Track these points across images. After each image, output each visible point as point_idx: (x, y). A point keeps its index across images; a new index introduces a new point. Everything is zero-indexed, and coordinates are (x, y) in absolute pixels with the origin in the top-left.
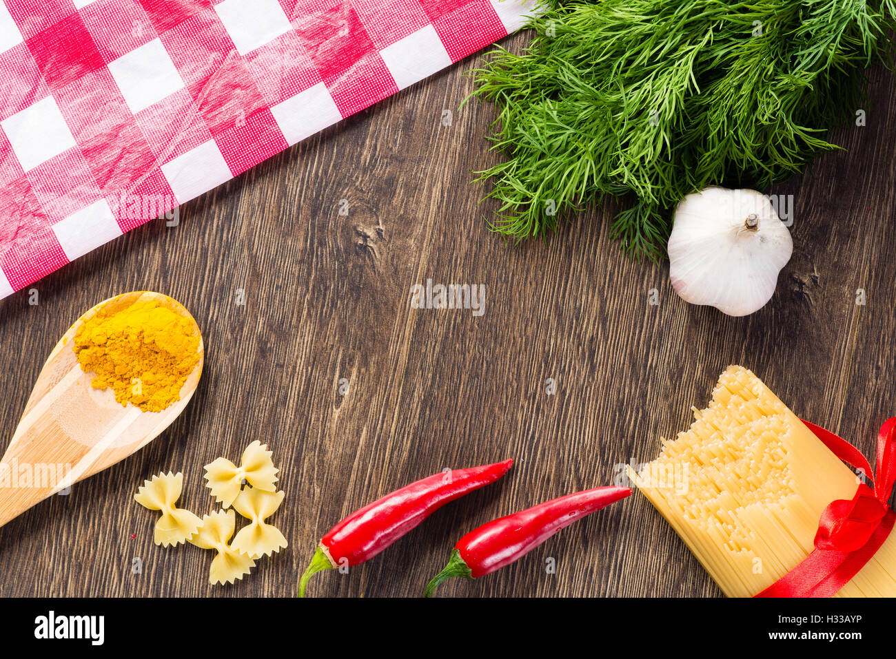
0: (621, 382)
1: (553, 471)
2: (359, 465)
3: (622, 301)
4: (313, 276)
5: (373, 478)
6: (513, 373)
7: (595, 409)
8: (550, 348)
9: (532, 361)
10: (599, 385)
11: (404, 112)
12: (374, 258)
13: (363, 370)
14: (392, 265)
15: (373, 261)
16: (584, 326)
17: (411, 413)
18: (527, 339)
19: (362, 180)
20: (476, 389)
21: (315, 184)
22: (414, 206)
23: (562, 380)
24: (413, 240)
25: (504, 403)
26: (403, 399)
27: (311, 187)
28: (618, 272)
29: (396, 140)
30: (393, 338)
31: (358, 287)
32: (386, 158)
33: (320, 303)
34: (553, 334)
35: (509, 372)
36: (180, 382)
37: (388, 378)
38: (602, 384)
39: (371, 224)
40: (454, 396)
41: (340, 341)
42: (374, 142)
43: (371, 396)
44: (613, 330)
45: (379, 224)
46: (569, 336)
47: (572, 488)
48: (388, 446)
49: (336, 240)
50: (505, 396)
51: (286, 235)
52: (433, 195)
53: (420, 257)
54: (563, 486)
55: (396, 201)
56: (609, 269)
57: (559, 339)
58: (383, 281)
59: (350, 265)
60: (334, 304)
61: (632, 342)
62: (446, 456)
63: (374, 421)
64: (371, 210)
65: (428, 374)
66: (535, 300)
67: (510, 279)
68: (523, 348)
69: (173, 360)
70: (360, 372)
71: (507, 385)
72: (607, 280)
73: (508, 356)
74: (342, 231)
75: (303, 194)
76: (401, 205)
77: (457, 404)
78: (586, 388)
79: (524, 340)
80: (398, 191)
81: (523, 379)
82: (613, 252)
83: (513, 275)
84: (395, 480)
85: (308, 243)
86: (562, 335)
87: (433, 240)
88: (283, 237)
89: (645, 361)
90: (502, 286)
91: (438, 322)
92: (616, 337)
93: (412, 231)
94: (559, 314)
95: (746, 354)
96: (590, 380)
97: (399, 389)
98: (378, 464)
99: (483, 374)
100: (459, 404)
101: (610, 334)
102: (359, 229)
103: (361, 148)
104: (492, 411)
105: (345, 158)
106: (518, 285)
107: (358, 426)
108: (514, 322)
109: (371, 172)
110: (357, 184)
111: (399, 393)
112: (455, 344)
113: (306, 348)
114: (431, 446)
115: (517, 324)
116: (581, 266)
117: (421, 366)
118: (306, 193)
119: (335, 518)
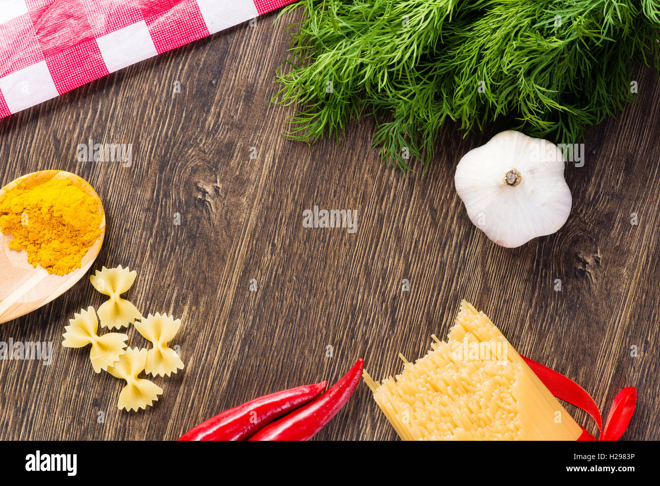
0: (417, 337)
1: (352, 409)
2: (184, 390)
3: (424, 266)
4: (157, 223)
5: (196, 402)
6: (323, 322)
7: (393, 358)
8: (357, 302)
9: (341, 312)
10: (398, 338)
11: (247, 85)
12: (210, 211)
13: (194, 308)
14: (226, 218)
15: (209, 214)
16: (389, 286)
17: (232, 348)
18: (338, 293)
19: (205, 143)
20: (290, 333)
21: (164, 143)
22: (248, 168)
23: (366, 331)
24: (245, 198)
25: (314, 347)
26: (226, 335)
27: (161, 145)
28: (423, 240)
29: (238, 109)
30: (222, 282)
31: (195, 236)
32: (228, 124)
33: (161, 247)
34: (361, 290)
35: (320, 320)
36: (82, 252)
37: (215, 317)
38: (400, 337)
39: (210, 181)
40: (271, 337)
41: (176, 281)
42: (218, 110)
43: (199, 331)
44: (414, 291)
45: (216, 182)
46: (375, 293)
47: (367, 425)
48: (211, 376)
49: (178, 193)
50: (315, 341)
51: (136, 186)
52: (266, 160)
53: (250, 214)
54: (359, 424)
55: (233, 163)
56: (415, 237)
57: (366, 295)
58: (217, 233)
59: (190, 216)
60: (173, 249)
61: (430, 304)
62: (260, 389)
63: (200, 353)
64: (211, 169)
65: (249, 316)
66: (348, 259)
67: (327, 239)
68: (334, 300)
69: (77, 232)
70: (191, 310)
71: (317, 331)
72: (413, 247)
73: (321, 306)
74: (184, 186)
75: (154, 151)
76: (238, 167)
77: (272, 345)
78: (387, 339)
79: (335, 294)
80: (235, 155)
81: (332, 327)
82: (420, 223)
83: (330, 235)
84: (214, 405)
85: (155, 194)
86: (369, 292)
87: (263, 200)
88: (133, 187)
89: (440, 320)
90: (319, 245)
91: (261, 272)
92: (416, 297)
93: (245, 190)
94: (368, 274)
95: (530, 321)
96: (391, 333)
97: (223, 327)
98: (201, 391)
99: (298, 320)
100: (274, 345)
101: (412, 294)
102: (200, 185)
103: (206, 114)
104: (302, 353)
105: (192, 122)
106: (334, 245)
107: (186, 356)
108: (328, 277)
109: (214, 136)
110: (201, 145)
111: (223, 330)
112: (275, 292)
113: (147, 285)
114: (247, 379)
115: (330, 279)
116: (391, 233)
117: (244, 309)
118: (156, 150)
119: (161, 433)
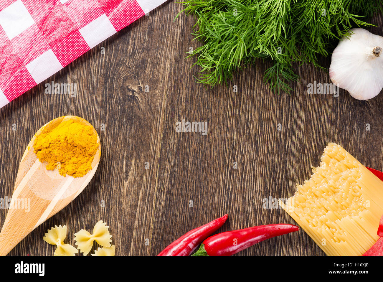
0: (273, 156)
1: (241, 205)
2: (140, 210)
3: (270, 113)
4: (108, 114)
5: (148, 217)
6: (216, 156)
7: (261, 171)
8: (234, 141)
9: (225, 149)
10: (262, 158)
11: (148, 24)
12: (138, 102)
13: (138, 161)
14: (148, 105)
15: (138, 104)
16: (251, 128)
17: (164, 181)
18: (222, 137)
19: (129, 62)
20: (197, 166)
21: (105, 66)
22: (157, 73)
23: (242, 157)
24: (158, 91)
25: (212, 172)
26: (160, 174)
27: (103, 68)
28: (267, 98)
29: (145, 39)
30: (152, 143)
31: (132, 118)
32: (141, 49)
33: (113, 128)
34: (235, 134)
35: (214, 155)
36: (91, 160)
37: (151, 164)
38: (263, 158)
39: (135, 84)
40: (186, 170)
41: (124, 147)
42: (133, 41)
43: (143, 174)
44: (266, 129)
45: (139, 84)
46: (244, 134)
47: (251, 214)
48: (154, 199)
49: (118, 95)
50: (212, 168)
51: (92, 94)
52: (167, 66)
53: (162, 99)
54: (247, 213)
55: (147, 71)
56: (262, 97)
57: (238, 136)
58: (144, 114)
59: (127, 106)
60: (120, 128)
61: (277, 135)
62: (184, 202)
63: (145, 187)
64: (135, 77)
65: (171, 160)
66: (224, 116)
67: (210, 107)
68: (220, 142)
70: (136, 162)
71: (213, 162)
72: (261, 103)
73: (213, 147)
74: (121, 89)
75: (99, 72)
76: (150, 73)
77: (188, 175)
78: (255, 160)
79: (220, 138)
80: (148, 66)
81: (221, 158)
82: (263, 88)
83: (211, 104)
84: (159, 216)
85: (104, 97)
86: (240, 134)
87: (168, 90)
88: (91, 95)
89: (285, 144)
90: (206, 111)
91: (174, 133)
92: (268, 133)
93: (157, 86)
94: (237, 123)
95: (338, 136)
96: (257, 156)
97: (157, 169)
98: (149, 209)
99: (200, 157)
100: (189, 175)
101: (265, 131)
102: (130, 88)
103: (127, 45)
104: (206, 177)
105: (119, 51)
106: (215, 110)
107: (137, 190)
108: (214, 129)
109: (133, 57)
110: (127, 64)
111: (157, 171)
112: (184, 143)
113: (107, 152)
114: (176, 197)
115: (216, 130)
116: (247, 97)
117: (168, 156)
118: (100, 71)
119: (130, 238)
